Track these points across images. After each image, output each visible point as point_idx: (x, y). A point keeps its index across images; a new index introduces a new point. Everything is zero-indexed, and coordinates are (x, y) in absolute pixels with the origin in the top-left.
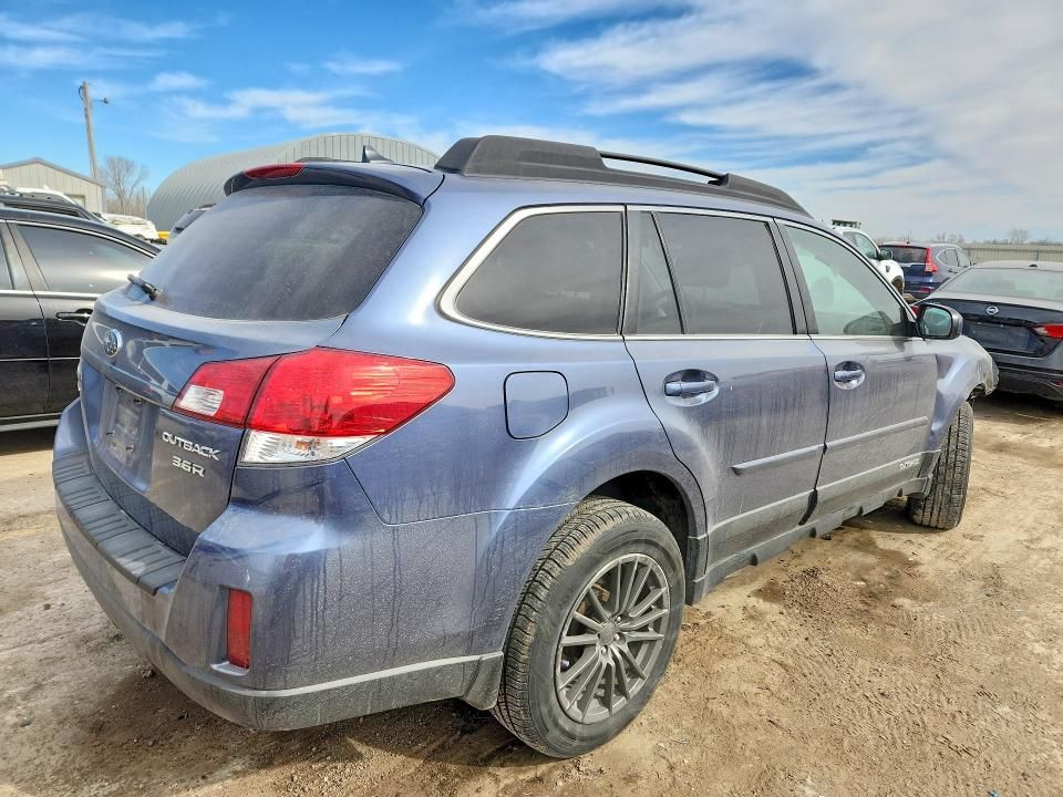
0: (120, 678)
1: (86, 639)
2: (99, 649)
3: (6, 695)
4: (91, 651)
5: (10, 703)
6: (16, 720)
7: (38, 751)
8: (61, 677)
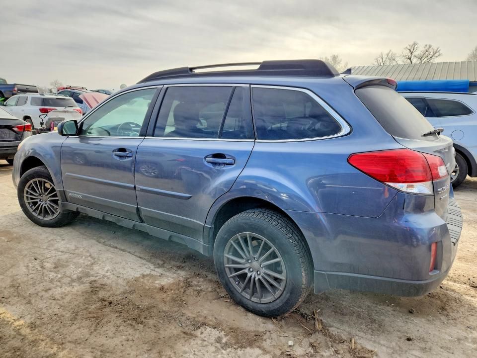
0: (423, 320)
1: (423, 350)
2: (422, 339)
3: (475, 346)
4: (426, 342)
5: (475, 341)
6: (473, 331)
7: (467, 316)
8: (447, 337)
